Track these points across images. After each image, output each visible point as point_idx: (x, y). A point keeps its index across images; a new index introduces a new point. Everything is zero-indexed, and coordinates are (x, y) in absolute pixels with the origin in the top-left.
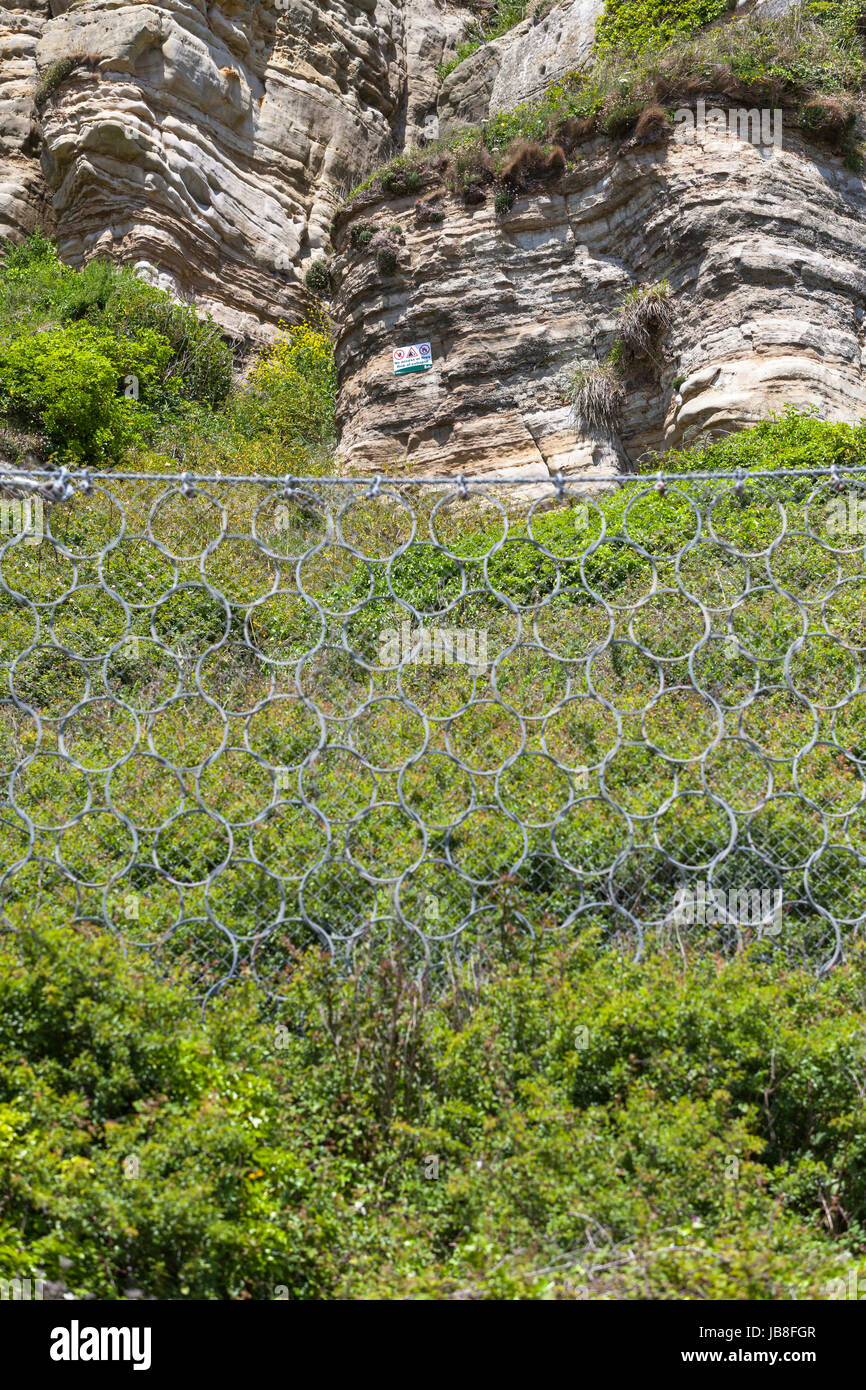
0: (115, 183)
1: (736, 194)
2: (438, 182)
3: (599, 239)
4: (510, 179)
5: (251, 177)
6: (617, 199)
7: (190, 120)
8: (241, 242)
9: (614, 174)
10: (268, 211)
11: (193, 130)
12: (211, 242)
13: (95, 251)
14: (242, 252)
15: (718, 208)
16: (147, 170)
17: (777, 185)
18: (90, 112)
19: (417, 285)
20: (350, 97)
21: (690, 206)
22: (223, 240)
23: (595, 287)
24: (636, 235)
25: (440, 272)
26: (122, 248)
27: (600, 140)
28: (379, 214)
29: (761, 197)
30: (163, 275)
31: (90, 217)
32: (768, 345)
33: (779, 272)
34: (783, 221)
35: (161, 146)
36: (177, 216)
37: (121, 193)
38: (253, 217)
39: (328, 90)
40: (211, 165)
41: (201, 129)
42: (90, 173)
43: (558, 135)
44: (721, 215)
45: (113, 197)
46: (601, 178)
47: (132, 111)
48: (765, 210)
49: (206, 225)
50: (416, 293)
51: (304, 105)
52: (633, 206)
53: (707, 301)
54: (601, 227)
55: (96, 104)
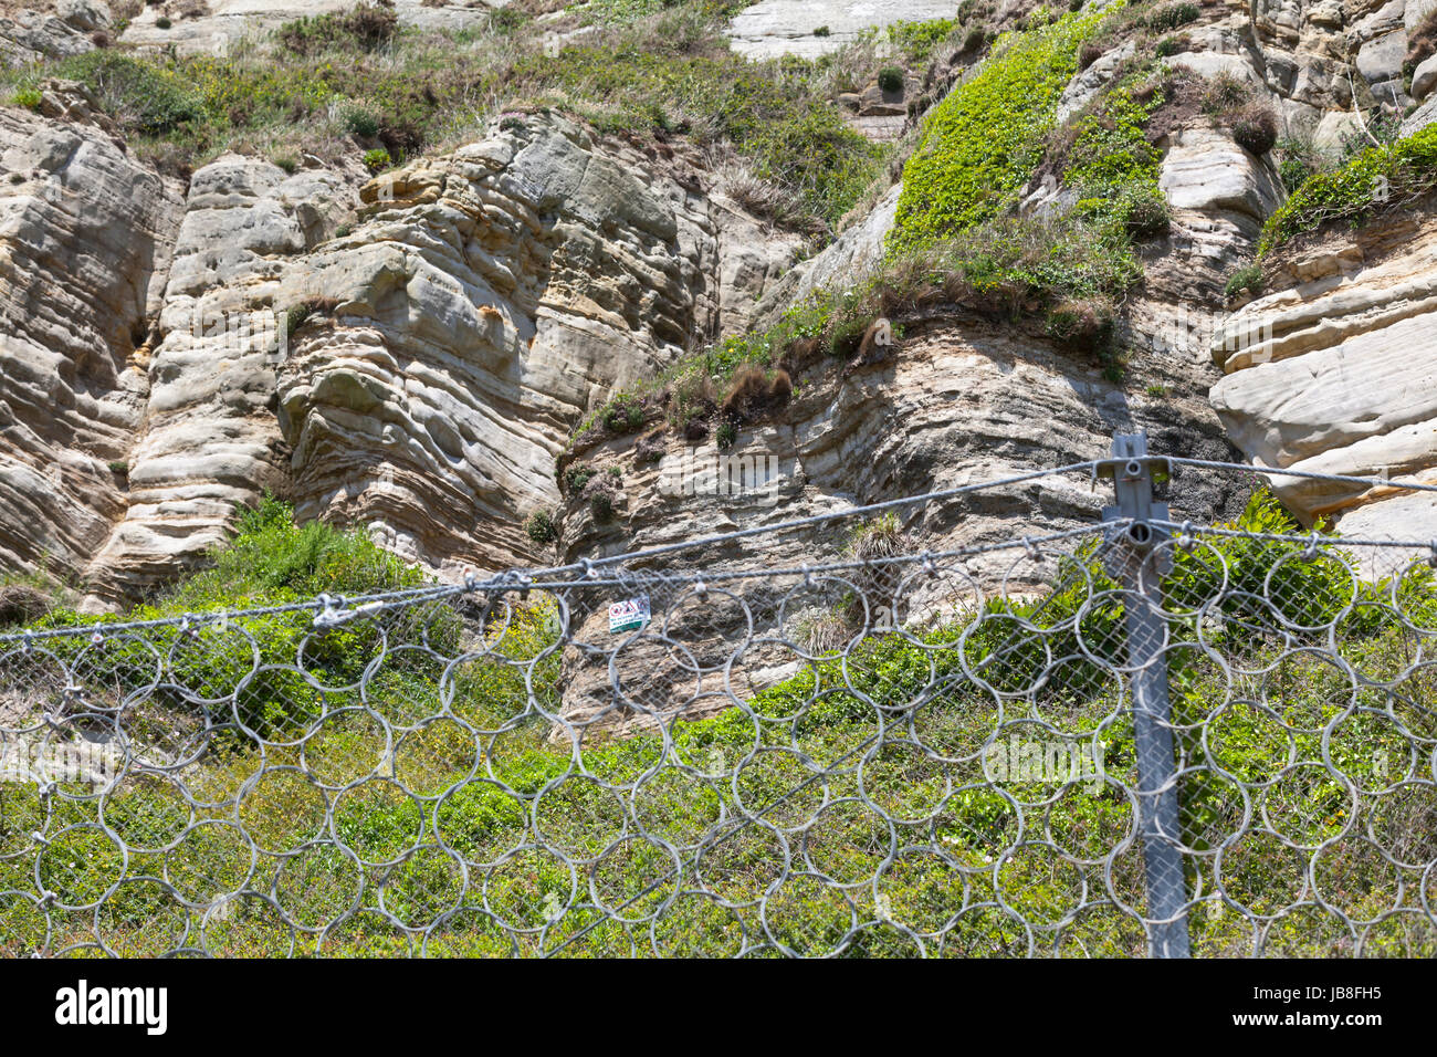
0: (350, 437)
1: (966, 414)
2: (661, 417)
3: (830, 472)
4: (731, 410)
5: (518, 425)
6: (846, 426)
7: (440, 365)
8: (500, 497)
9: (841, 399)
10: (534, 462)
11: (443, 376)
12: (463, 499)
13: (328, 513)
14: (501, 508)
15: (946, 430)
16: (385, 422)
17: (1016, 402)
18: (322, 361)
19: (634, 532)
20: (643, 334)
21: (915, 430)
22: (478, 495)
23: (824, 525)
24: (866, 465)
25: (658, 516)
26: (357, 508)
27: (827, 362)
28: (597, 456)
29: (996, 416)
30: (402, 536)
31: (324, 475)
32: (994, 581)
33: (1011, 500)
34: (1020, 442)
35: (403, 395)
36: (421, 471)
37: (357, 448)
38: (516, 469)
39: (613, 326)
40: (464, 412)
41: (453, 374)
42: (322, 428)
43: (784, 359)
44: (948, 438)
45: (348, 453)
46: (829, 404)
47: (370, 358)
48: (999, 430)
49: (457, 479)
50: (633, 541)
51: (582, 344)
52: (863, 432)
53: (935, 535)
54: (831, 459)
55: (330, 352)
